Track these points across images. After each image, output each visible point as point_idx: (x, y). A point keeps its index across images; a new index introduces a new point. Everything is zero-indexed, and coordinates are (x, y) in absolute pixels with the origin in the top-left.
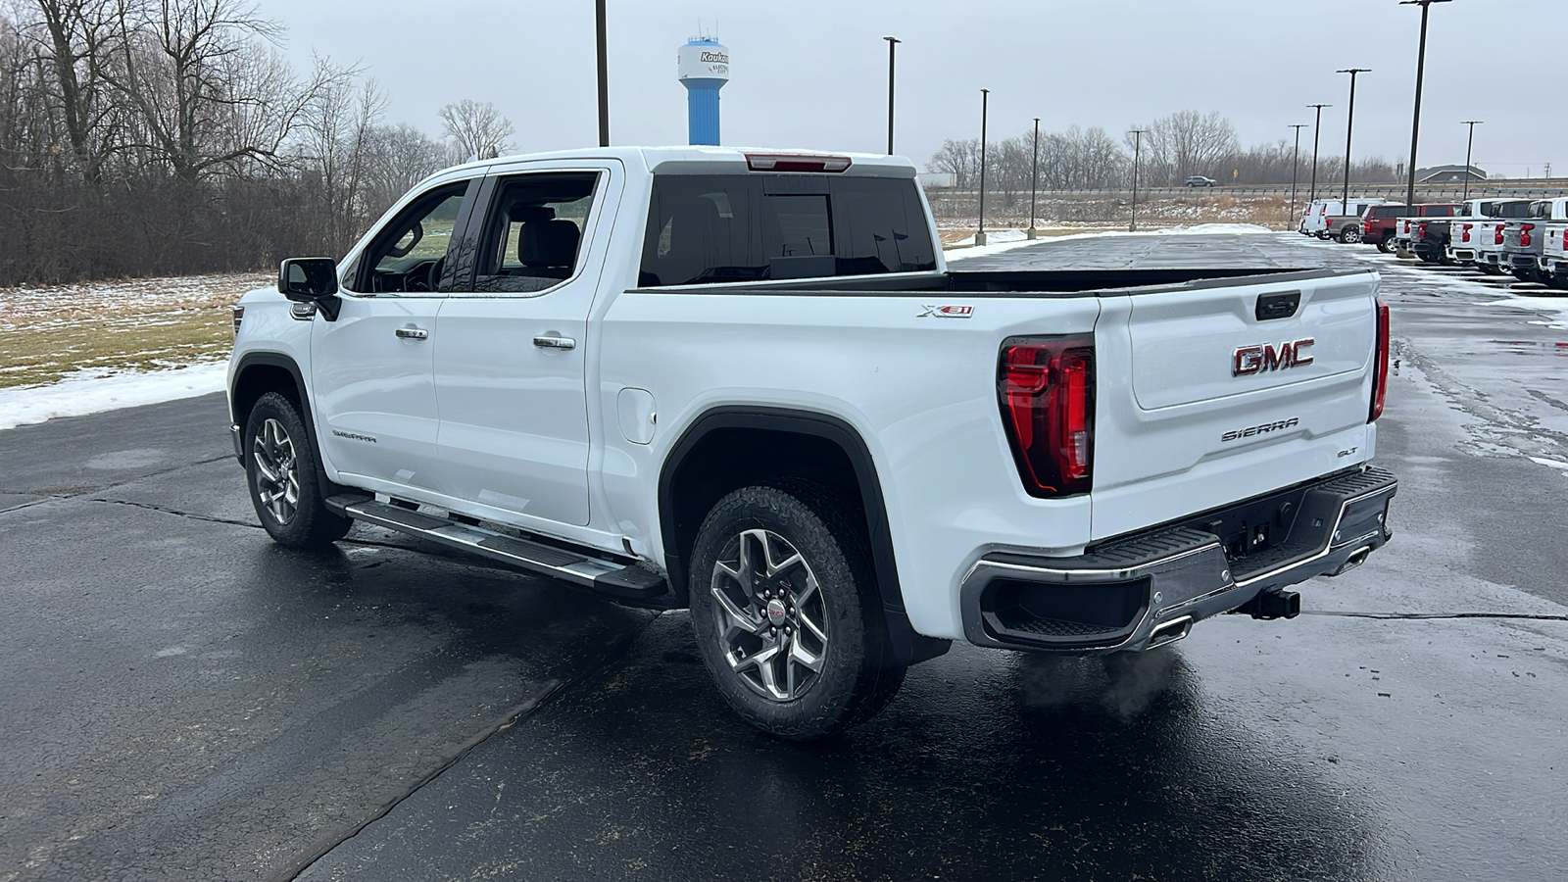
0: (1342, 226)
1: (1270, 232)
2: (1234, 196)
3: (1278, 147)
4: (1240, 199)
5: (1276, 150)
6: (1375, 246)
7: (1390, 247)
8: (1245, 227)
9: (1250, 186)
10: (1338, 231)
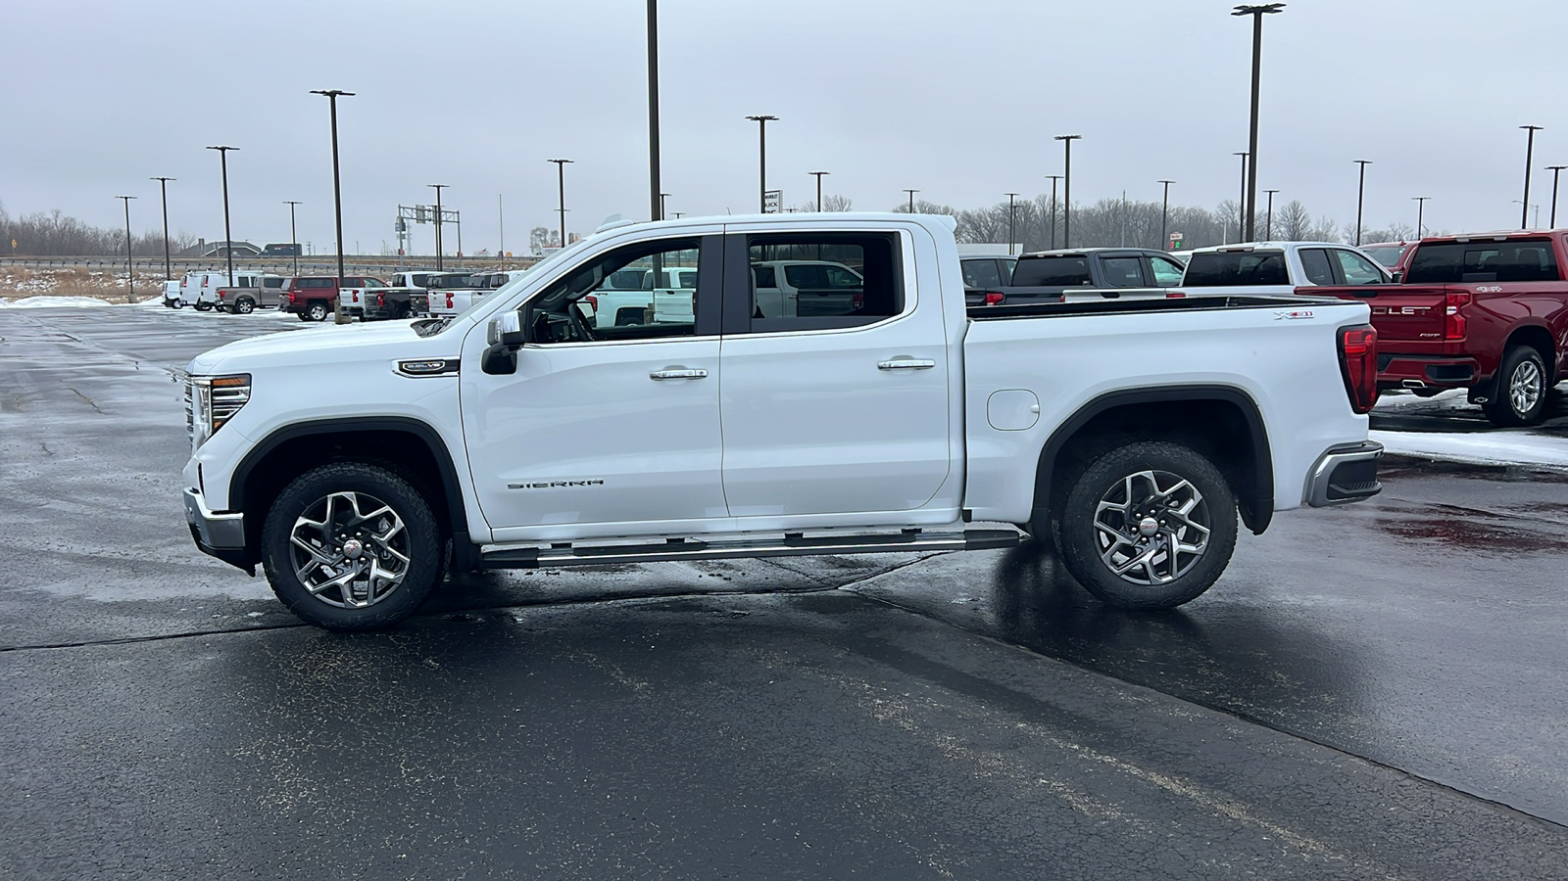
0: (236, 297)
1: (110, 305)
2: (29, 268)
3: (51, 217)
4: (37, 271)
5: (49, 220)
6: (295, 315)
7: (314, 316)
8: (80, 300)
9: (46, 257)
10: (232, 302)
